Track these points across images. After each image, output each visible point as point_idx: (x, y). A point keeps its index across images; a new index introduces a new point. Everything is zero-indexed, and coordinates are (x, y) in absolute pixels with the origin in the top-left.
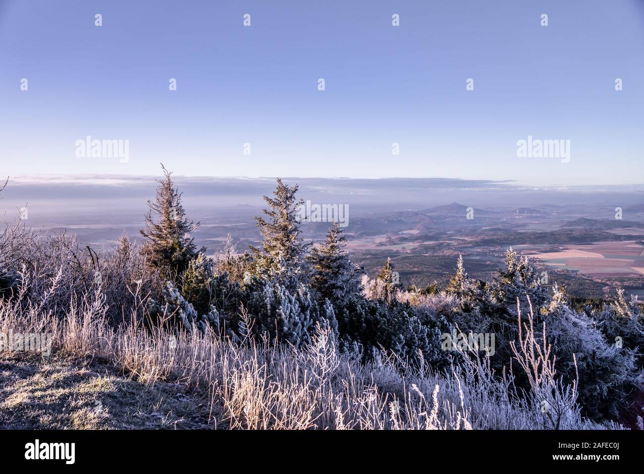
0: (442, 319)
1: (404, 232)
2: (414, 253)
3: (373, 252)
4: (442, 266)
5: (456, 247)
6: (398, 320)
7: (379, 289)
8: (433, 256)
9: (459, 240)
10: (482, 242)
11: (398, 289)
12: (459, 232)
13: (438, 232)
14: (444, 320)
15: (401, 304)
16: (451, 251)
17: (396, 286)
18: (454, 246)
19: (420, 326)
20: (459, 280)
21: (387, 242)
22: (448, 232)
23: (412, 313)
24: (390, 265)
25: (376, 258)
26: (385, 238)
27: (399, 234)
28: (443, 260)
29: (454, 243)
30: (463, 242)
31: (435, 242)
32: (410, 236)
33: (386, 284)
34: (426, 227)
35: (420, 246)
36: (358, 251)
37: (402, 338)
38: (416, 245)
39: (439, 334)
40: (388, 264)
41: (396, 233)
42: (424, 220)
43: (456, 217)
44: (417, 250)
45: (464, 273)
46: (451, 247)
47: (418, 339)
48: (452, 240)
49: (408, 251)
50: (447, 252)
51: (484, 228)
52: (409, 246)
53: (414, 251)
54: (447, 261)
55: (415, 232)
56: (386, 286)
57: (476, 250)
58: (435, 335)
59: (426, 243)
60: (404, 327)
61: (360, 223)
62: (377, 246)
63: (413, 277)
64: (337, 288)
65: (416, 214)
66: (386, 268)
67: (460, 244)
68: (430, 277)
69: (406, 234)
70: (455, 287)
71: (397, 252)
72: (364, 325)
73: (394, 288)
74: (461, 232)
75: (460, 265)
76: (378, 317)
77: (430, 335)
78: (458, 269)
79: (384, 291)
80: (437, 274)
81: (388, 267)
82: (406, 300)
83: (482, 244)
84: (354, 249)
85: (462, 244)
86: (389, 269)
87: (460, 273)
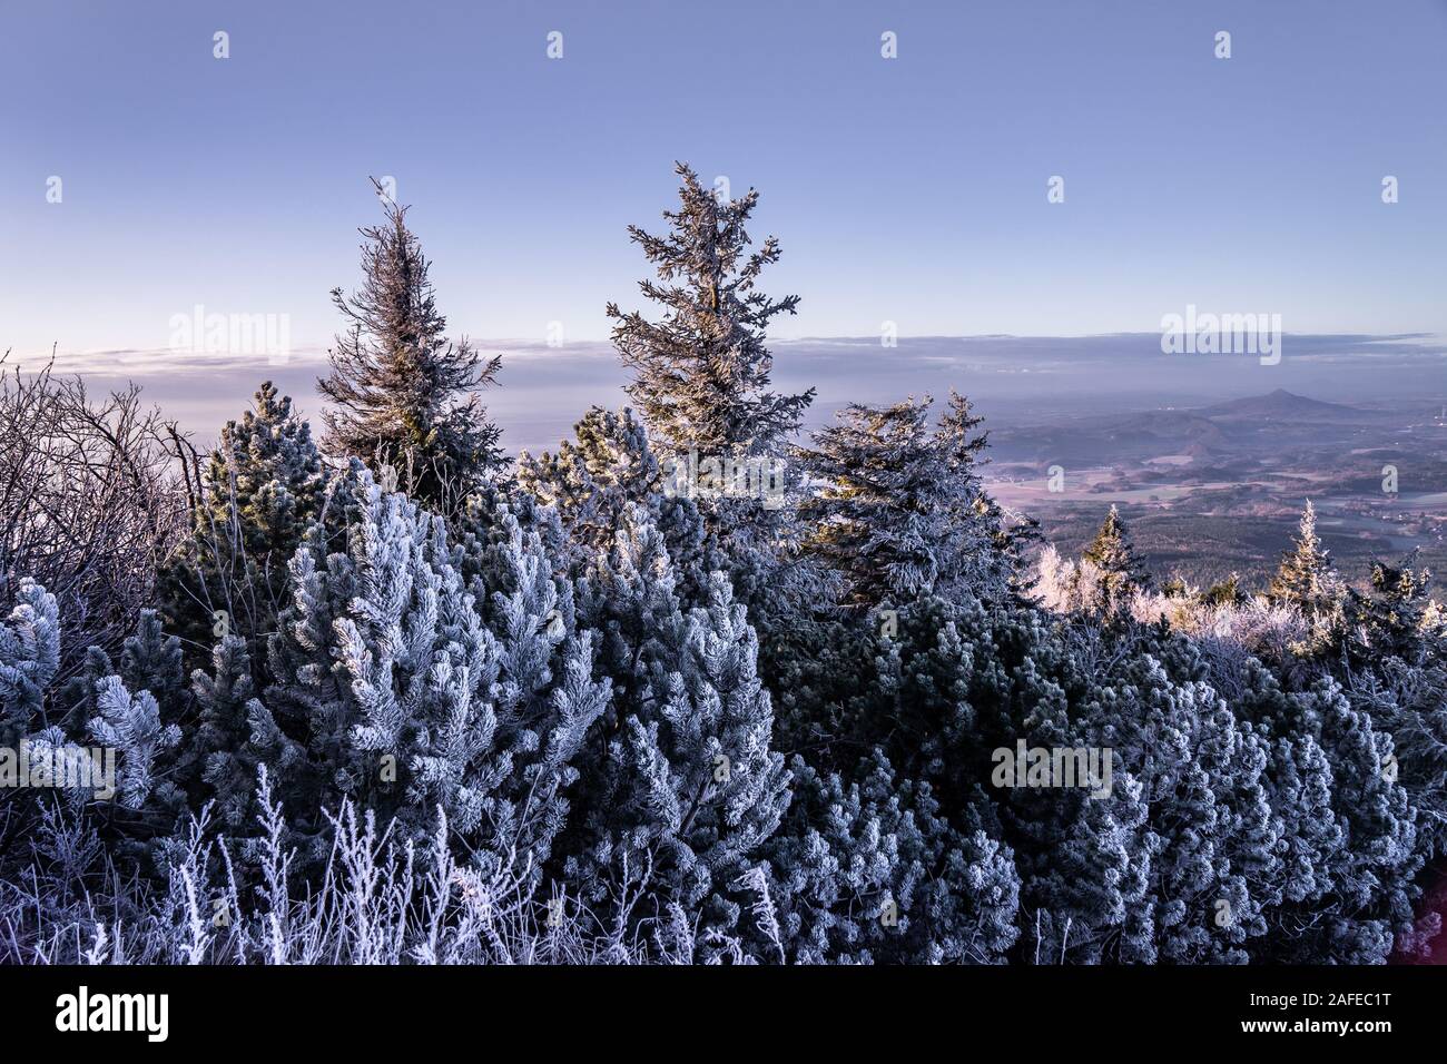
0: (1328, 695)
1: (1155, 461)
2: (1178, 509)
3: (1081, 506)
4: (1248, 540)
5: (1283, 496)
6: (1119, 692)
7: (1087, 588)
8: (1226, 517)
9: (1292, 479)
10: (1349, 486)
11: (1137, 588)
12: (1290, 460)
13: (1238, 459)
14: (1336, 701)
15: (1143, 625)
16: (1270, 506)
17: (1133, 580)
18: (1278, 494)
19: (1231, 731)
20: (1306, 569)
21: (1113, 483)
22: (1262, 462)
23: (1184, 662)
24: (1117, 525)
25: (1089, 521)
26: (1109, 475)
27: (1143, 466)
28: (1249, 527)
29: (1279, 487)
30: (1301, 485)
31: (1230, 485)
32: (1170, 469)
33: (1104, 574)
34: (1208, 449)
35: (1195, 494)
36: (1047, 504)
37: (1136, 795)
38: (1184, 490)
39: (1317, 771)
40: (1111, 523)
41: (1136, 464)
42: (1203, 431)
43: (1285, 425)
44: (1186, 501)
45: (1320, 551)
46: (1270, 496)
47: (1223, 799)
48: (1273, 479)
49: (1166, 506)
50: (1260, 509)
51: (1355, 452)
52: (1167, 495)
53: (1180, 504)
54: (1261, 529)
55: (1182, 460)
56: (1106, 581)
57: (1332, 504)
58: (1302, 773)
59: (1210, 486)
60: (1147, 733)
61: (1050, 440)
62: (1091, 492)
63: (1176, 567)
64: (902, 559)
65: (1185, 418)
66: (1107, 531)
67: (1294, 489)
68: (1217, 565)
69: (1160, 466)
70: (1294, 588)
71: (1138, 507)
72: (965, 708)
73: (1126, 586)
74: (1295, 460)
75: (1307, 529)
76: (1034, 676)
77: (1274, 776)
78: (1303, 538)
79: (1100, 593)
80: (1236, 559)
81: (1111, 531)
82: (1159, 615)
83: (1347, 489)
84: (1036, 500)
85: (1298, 489)
86: (1114, 535)
87: (1309, 550)
